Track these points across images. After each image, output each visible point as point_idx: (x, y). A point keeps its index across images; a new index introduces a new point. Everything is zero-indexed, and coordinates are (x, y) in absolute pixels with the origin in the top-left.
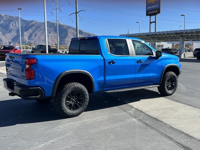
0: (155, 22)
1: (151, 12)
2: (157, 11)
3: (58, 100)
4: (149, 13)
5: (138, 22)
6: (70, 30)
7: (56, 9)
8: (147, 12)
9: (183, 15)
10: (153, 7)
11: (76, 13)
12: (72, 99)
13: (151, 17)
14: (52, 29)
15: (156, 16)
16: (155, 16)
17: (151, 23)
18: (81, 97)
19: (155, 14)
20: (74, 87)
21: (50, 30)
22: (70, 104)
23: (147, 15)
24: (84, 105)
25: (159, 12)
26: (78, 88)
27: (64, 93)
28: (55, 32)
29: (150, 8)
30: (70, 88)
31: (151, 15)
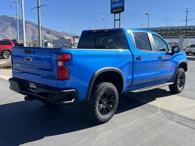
0: (119, 20)
1: (116, 10)
2: (121, 9)
3: (91, 104)
4: (113, 11)
5: (104, 19)
6: (28, 25)
7: (16, 2)
8: (112, 10)
9: (147, 14)
10: (117, 5)
11: (38, 7)
12: (104, 102)
13: (116, 15)
14: (9, 23)
15: (121, 14)
16: (119, 14)
17: (115, 20)
18: (112, 99)
19: (119, 12)
20: (107, 87)
21: (7, 24)
22: (102, 108)
23: (112, 12)
24: (114, 108)
25: (123, 10)
26: (110, 88)
27: (98, 95)
28: (12, 27)
29: (114, 6)
30: (104, 89)
31: (115, 13)
